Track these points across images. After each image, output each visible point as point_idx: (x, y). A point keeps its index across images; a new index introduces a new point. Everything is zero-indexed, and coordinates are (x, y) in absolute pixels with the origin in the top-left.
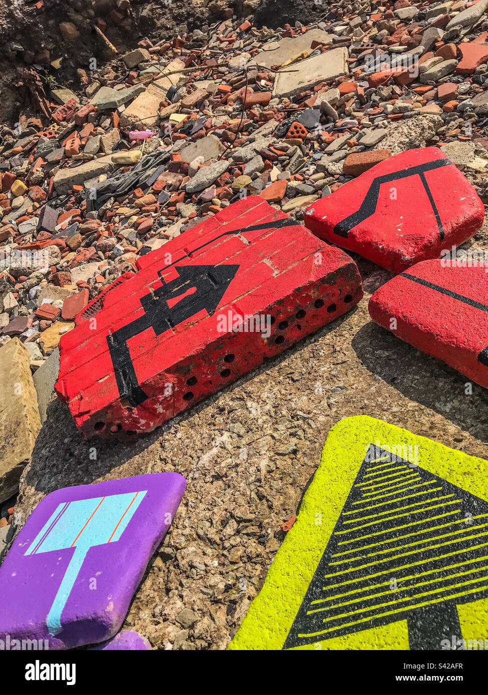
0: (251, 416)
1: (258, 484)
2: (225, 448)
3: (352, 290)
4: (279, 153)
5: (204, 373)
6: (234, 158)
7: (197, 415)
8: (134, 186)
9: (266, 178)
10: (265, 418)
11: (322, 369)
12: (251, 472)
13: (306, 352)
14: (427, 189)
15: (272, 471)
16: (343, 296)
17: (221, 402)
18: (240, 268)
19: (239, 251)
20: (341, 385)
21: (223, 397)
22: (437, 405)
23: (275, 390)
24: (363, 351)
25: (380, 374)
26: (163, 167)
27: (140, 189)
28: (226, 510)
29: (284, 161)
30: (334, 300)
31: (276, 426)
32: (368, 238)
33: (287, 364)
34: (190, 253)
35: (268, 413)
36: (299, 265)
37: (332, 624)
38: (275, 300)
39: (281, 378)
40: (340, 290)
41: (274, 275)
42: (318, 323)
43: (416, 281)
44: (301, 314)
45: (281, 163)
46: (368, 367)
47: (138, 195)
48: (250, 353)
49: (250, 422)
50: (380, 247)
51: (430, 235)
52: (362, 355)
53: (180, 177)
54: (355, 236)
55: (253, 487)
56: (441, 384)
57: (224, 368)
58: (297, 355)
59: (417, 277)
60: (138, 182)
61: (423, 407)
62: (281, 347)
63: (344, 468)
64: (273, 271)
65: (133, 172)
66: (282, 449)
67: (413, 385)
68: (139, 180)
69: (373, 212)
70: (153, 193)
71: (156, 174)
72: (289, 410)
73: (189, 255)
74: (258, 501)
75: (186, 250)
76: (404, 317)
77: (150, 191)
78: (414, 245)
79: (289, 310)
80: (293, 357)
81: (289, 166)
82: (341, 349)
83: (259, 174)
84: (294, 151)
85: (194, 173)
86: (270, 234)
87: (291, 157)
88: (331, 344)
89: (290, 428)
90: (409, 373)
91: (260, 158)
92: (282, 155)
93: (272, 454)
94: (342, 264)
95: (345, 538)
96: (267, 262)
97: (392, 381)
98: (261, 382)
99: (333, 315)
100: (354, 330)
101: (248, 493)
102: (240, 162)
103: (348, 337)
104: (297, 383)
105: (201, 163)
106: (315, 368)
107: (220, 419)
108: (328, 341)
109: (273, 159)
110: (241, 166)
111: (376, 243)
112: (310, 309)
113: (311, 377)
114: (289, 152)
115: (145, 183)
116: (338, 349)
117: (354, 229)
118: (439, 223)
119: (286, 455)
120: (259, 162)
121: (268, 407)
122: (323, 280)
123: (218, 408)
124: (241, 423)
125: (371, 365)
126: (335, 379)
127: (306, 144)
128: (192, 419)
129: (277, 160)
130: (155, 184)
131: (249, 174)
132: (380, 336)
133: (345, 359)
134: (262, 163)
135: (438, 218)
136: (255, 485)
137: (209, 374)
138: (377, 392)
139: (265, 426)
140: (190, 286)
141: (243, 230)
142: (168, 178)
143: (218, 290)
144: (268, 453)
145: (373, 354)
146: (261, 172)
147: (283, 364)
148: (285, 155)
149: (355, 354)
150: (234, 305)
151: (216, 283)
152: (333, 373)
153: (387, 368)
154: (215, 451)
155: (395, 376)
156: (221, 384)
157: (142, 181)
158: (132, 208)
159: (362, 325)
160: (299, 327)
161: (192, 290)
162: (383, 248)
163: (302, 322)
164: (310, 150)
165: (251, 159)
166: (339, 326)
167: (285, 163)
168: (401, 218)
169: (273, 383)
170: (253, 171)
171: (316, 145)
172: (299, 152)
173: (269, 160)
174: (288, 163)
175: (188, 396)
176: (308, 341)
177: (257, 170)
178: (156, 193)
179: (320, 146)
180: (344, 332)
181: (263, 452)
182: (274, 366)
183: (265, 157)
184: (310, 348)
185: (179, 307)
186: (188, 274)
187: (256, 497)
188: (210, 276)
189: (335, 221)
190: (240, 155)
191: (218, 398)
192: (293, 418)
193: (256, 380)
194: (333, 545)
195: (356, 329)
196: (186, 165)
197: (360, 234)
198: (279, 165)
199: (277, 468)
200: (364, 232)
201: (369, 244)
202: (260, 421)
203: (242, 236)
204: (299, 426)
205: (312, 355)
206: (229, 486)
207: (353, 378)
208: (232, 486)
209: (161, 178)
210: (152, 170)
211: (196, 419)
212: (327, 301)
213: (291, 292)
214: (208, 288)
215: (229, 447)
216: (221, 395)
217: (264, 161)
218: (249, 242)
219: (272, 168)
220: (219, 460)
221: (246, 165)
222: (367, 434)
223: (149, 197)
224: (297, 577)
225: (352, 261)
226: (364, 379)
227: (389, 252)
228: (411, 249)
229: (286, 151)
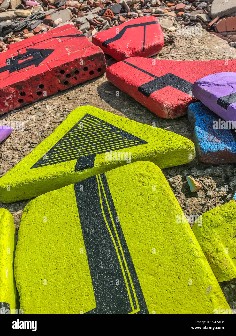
0: (47, 110)
1: (43, 132)
2: (32, 120)
3: (101, 66)
4: (98, 22)
5: (29, 91)
6: (77, 22)
7: (24, 110)
8: (24, 28)
9: (90, 33)
10: (52, 111)
11: (82, 96)
12: (41, 128)
13: (77, 90)
14: (145, 32)
15: (50, 128)
16: (97, 68)
17: (35, 106)
18: (55, 51)
19: (56, 44)
20: (87, 102)
21: (37, 104)
22: (122, 109)
23: (60, 102)
24: (101, 91)
25: (104, 99)
26: (40, 21)
27: (27, 30)
28: (27, 140)
29: (100, 27)
30: (93, 69)
31: (56, 114)
32: (114, 47)
33: (68, 94)
34: (35, 44)
35: (54, 110)
36: (80, 51)
37: (50, 162)
38: (65, 62)
39: (64, 99)
40: (96, 64)
41: (68, 54)
42: (85, 78)
43: (126, 63)
44: (77, 72)
45: (98, 28)
46: (101, 97)
47: (25, 32)
48: (51, 86)
49: (45, 112)
50: (118, 51)
51: (139, 48)
52: (100, 92)
53: (48, 27)
54: (110, 47)
55: (40, 133)
56: (126, 103)
57: (39, 91)
58: (74, 91)
59: (128, 62)
60: (26, 26)
61: (116, 110)
62: (66, 87)
63: (74, 120)
64: (68, 52)
65: (25, 21)
66: (56, 121)
67: (115, 103)
68: (27, 25)
69: (120, 38)
70: (34, 33)
71: (36, 24)
72: (63, 108)
73: (34, 45)
74: (41, 138)
75: (33, 43)
76: (117, 75)
77: (32, 31)
78: (131, 51)
79: (72, 69)
80: (71, 91)
81: (102, 30)
82: (92, 90)
83: (87, 31)
84: (105, 23)
85: (56, 26)
86: (72, 39)
87: (103, 25)
88: (89, 88)
89: (62, 114)
90: (116, 99)
91: (88, 23)
92: (99, 24)
93: (51, 122)
94: (97, 52)
95: (65, 139)
96: (67, 49)
97: (108, 102)
98: (55, 100)
99: (92, 76)
100: (99, 84)
101: (38, 135)
102: (79, 24)
103: (97, 85)
104: (70, 100)
105: (60, 22)
106: (79, 96)
107: (33, 112)
108: (87, 87)
109: (95, 25)
110: (79, 26)
111: (117, 50)
112: (82, 71)
113: (76, 99)
114: (103, 23)
115: (30, 28)
116: (91, 90)
117: (110, 44)
118: (144, 44)
119: (57, 123)
120: (88, 25)
121: (55, 107)
122: (88, 58)
123: (34, 108)
124: (42, 112)
125: (102, 96)
126: (86, 100)
127: (112, 21)
128: (22, 111)
129: (97, 26)
130: (35, 29)
131: (82, 30)
132: (109, 86)
133: (92, 93)
134: (89, 26)
135: (144, 42)
136: (41, 132)
137: (31, 92)
138: (101, 105)
139: (51, 113)
140: (30, 56)
141: (61, 37)
142: (43, 27)
143: (42, 58)
144: (50, 122)
145: (104, 92)
146: (88, 30)
147: (66, 94)
148: (101, 24)
149: (97, 92)
150: (47, 64)
151: (42, 55)
152: (86, 98)
153: (108, 97)
154: (28, 121)
155: (110, 100)
156: (37, 99)
157: (29, 26)
158: (22, 38)
159: (104, 82)
160: (76, 78)
161: (31, 58)
162: (119, 51)
163: (78, 76)
164: (113, 24)
165: (84, 23)
166: (94, 82)
167: (100, 28)
168: (130, 41)
169: (60, 100)
170: (84, 29)
171: (117, 23)
172: (108, 24)
173: (93, 25)
174: (102, 28)
175: (21, 101)
176: (79, 86)
177: (86, 28)
178: (35, 33)
179: (119, 23)
180: (95, 84)
181: (48, 122)
182: (63, 95)
183: (91, 23)
184: (79, 89)
185: (23, 63)
186: (30, 52)
187: (40, 136)
188: (41, 53)
189: (103, 40)
190: (79, 21)
191: (35, 104)
192: (64, 111)
193: (53, 99)
194: (61, 141)
195: (101, 83)
196: (52, 22)
197: (112, 46)
198: (97, 29)
199: (52, 127)
200: (114, 45)
201: (114, 50)
202: (50, 112)
203: (60, 39)
204: (65, 114)
205: (80, 91)
206: (30, 133)
207: (93, 100)
208: (31, 133)
209: (39, 26)
210: (35, 21)
211: (24, 111)
212: (90, 69)
213: (73, 60)
214: (38, 57)
215: (34, 120)
216: (36, 103)
217: (90, 25)
218: (62, 42)
219: (93, 29)
220: (28, 124)
221: (81, 26)
222: (87, 110)
223: (31, 34)
224: (43, 150)
225: (102, 51)
226: (98, 101)
227: (121, 53)
228: (129, 53)
229: (101, 22)
